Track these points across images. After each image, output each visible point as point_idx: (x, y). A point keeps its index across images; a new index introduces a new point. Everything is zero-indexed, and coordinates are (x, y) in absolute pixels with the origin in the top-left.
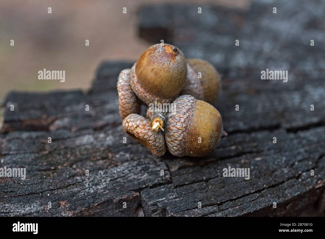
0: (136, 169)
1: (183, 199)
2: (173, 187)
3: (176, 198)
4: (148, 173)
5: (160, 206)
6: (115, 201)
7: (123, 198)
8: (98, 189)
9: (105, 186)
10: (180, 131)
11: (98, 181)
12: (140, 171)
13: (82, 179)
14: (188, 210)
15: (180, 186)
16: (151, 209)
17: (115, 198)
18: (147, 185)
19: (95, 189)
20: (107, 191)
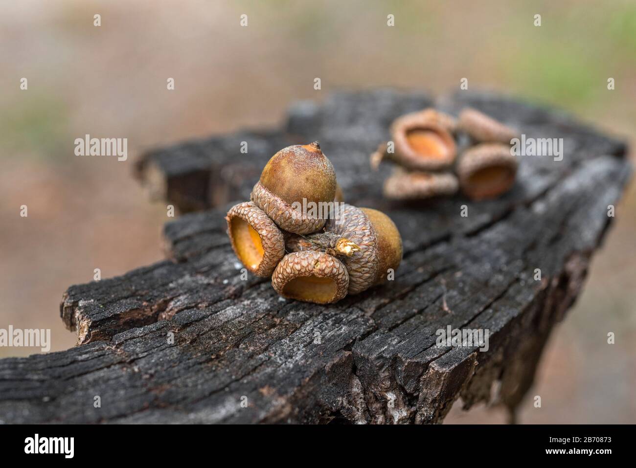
0: (327, 324)
1: (410, 340)
2: (386, 331)
3: (400, 342)
4: (344, 324)
5: (388, 356)
6: (327, 369)
7: (335, 362)
8: (297, 361)
9: (303, 354)
10: (371, 247)
11: (289, 352)
12: (333, 325)
13: (266, 356)
14: (425, 349)
15: (394, 327)
16: (378, 365)
17: (325, 366)
18: (354, 338)
19: (293, 362)
20: (310, 360)
